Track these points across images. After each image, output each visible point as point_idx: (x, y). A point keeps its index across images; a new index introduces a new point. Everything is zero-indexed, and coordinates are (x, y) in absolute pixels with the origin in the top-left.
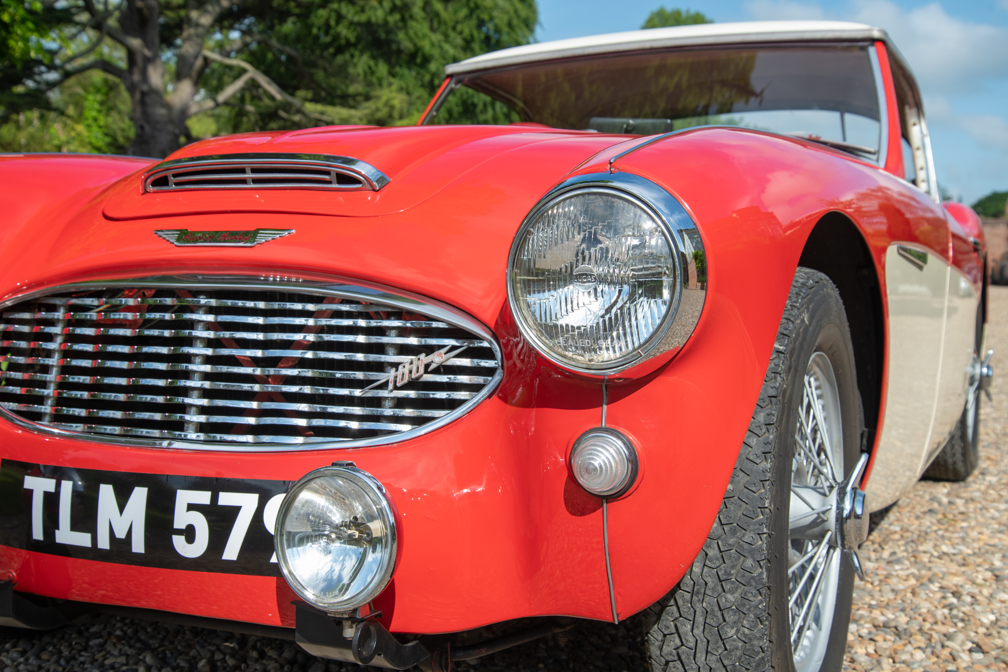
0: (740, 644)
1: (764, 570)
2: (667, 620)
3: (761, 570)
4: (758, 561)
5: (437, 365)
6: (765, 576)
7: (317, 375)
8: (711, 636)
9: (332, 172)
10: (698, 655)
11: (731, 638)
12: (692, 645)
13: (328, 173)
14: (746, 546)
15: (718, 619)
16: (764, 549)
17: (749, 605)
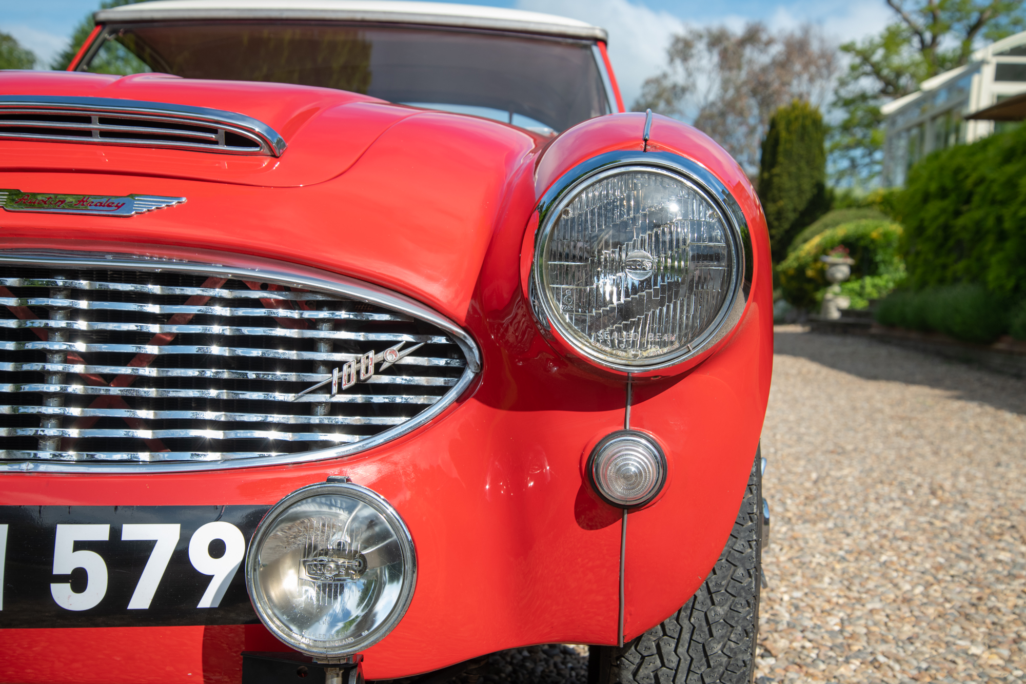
0: (725, 659)
1: (753, 578)
2: (649, 640)
3: (750, 579)
4: (748, 570)
5: (389, 364)
6: (753, 586)
7: (234, 376)
8: (695, 654)
9: (219, 130)
10: (679, 676)
11: (717, 654)
12: (674, 665)
13: (214, 131)
14: (737, 555)
15: (705, 635)
16: (754, 556)
17: (738, 617)
